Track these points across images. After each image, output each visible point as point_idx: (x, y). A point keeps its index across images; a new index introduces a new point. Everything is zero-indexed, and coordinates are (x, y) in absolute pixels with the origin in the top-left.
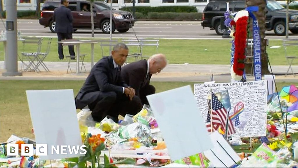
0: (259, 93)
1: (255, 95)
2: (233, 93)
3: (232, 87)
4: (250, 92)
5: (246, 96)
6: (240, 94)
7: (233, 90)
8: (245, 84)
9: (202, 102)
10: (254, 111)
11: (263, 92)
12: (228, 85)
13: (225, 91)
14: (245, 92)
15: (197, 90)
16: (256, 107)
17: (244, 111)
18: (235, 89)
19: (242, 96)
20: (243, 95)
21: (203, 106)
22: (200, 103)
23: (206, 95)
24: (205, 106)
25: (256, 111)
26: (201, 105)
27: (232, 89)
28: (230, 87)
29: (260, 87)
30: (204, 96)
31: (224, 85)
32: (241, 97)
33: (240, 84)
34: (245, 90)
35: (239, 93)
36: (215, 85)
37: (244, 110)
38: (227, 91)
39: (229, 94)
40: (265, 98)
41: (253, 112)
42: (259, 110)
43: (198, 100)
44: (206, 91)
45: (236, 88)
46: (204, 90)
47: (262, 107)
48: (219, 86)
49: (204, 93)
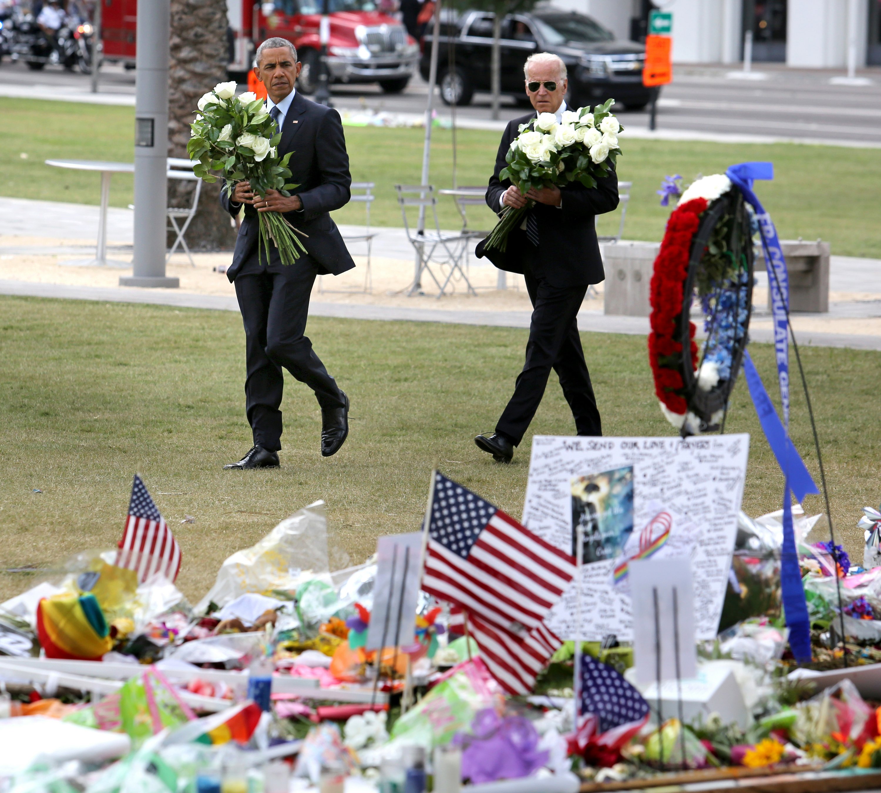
0: (721, 480)
1: (710, 486)
2: (648, 477)
3: (646, 455)
4: (697, 475)
5: (683, 488)
6: (667, 480)
7: (649, 467)
8: (688, 447)
9: (549, 503)
10: (698, 545)
11: (733, 479)
12: (635, 444)
13: (623, 469)
14: (683, 475)
15: (540, 457)
16: (705, 532)
17: (669, 545)
18: (656, 461)
19: (672, 488)
20: (676, 487)
21: (553, 517)
22: (544, 507)
23: (565, 480)
24: (557, 518)
25: (704, 548)
26: (546, 514)
27: (648, 462)
28: (641, 454)
29: (728, 461)
30: (560, 481)
31: (624, 445)
32: (668, 494)
33: (671, 445)
34: (685, 467)
35: (664, 477)
36: (598, 446)
37: (669, 542)
38: (631, 469)
39: (636, 480)
40: (734, 499)
41: (694, 548)
42: (712, 542)
43: (539, 497)
44: (568, 463)
45: (658, 460)
46: (561, 461)
47: (720, 533)
48: (610, 448)
49: (561, 471)
